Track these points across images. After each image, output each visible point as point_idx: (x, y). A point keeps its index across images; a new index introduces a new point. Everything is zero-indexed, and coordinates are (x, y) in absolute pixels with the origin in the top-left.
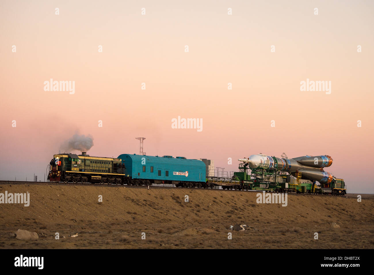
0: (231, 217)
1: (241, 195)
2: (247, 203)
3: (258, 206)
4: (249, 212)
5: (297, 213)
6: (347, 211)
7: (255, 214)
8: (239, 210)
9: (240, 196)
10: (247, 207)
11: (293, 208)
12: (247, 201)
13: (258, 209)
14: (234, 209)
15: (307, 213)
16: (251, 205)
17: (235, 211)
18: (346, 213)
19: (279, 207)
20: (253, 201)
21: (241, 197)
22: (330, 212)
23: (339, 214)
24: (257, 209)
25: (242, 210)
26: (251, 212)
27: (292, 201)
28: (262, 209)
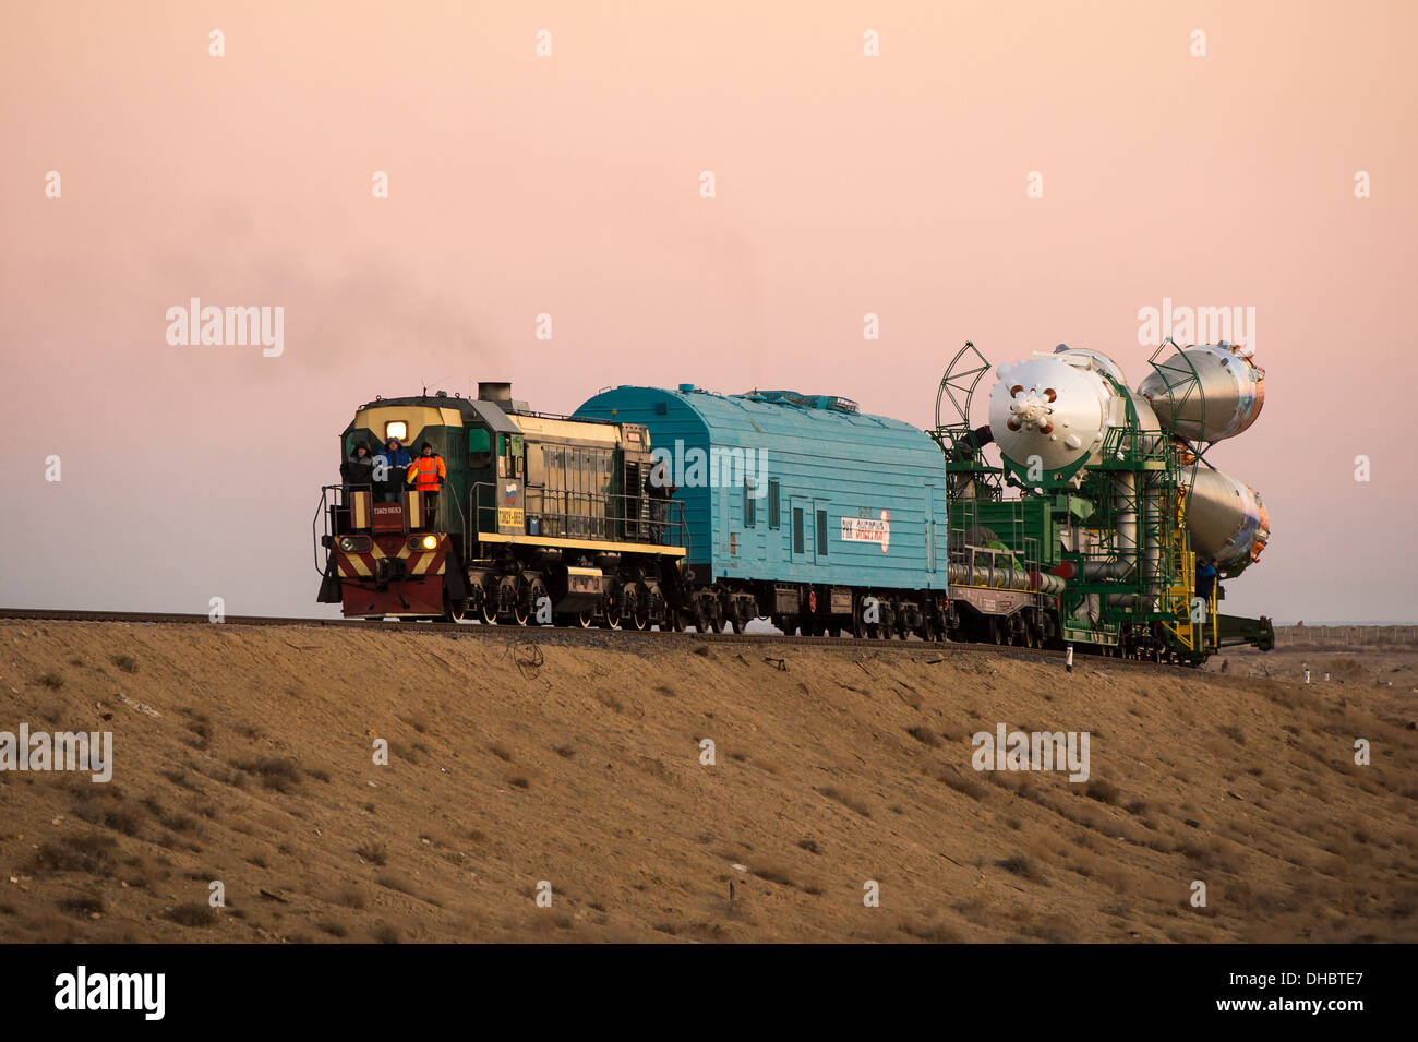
0: (98, 907)
1: (125, 664)
2: (202, 747)
3: (326, 780)
4: (253, 845)
5: (705, 840)
6: (1136, 808)
7: (320, 869)
8: (153, 827)
9: (113, 671)
10: (216, 791)
11: (651, 784)
12: (201, 731)
13: (336, 806)
14: (95, 821)
15: (802, 832)
16: (250, 769)
17: (112, 842)
18: (1131, 822)
19: (522, 784)
20: (252, 721)
21: (127, 680)
22: (989, 816)
23: (1081, 842)
24: (328, 814)
25: (180, 825)
26: (284, 849)
27: (618, 708)
28: (370, 809)
